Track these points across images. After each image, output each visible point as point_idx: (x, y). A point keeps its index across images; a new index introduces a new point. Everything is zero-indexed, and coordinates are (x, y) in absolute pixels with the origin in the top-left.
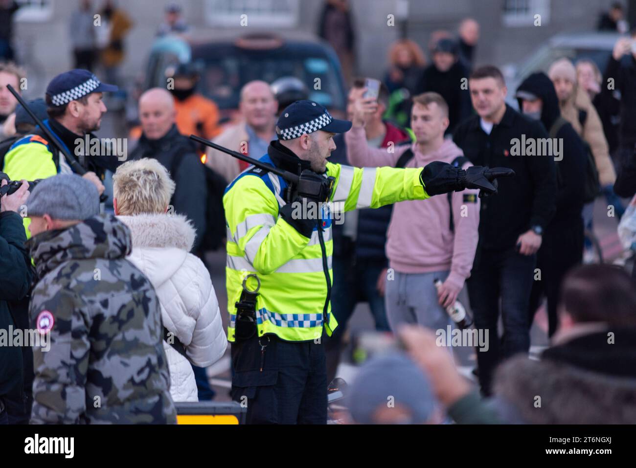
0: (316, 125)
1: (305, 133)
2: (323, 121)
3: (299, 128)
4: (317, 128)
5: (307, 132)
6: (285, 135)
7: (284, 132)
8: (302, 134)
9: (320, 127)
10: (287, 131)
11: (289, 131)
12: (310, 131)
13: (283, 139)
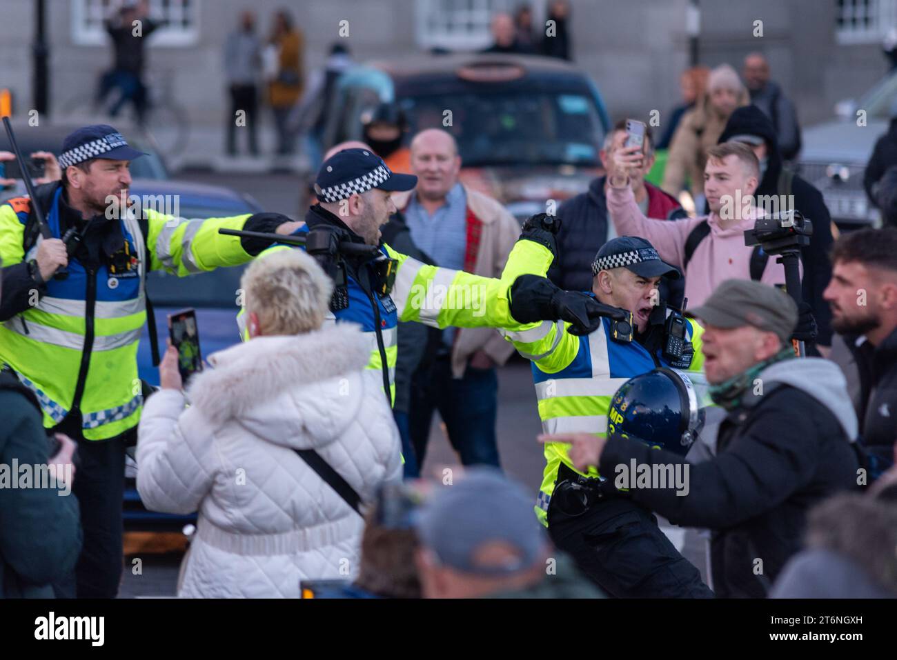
0: (370, 181)
1: (355, 192)
2: (379, 176)
3: (348, 186)
4: (372, 186)
5: (359, 192)
6: (328, 195)
7: (327, 191)
8: (351, 194)
9: (375, 184)
10: (330, 190)
11: (334, 190)
12: (362, 190)
13: (326, 202)
